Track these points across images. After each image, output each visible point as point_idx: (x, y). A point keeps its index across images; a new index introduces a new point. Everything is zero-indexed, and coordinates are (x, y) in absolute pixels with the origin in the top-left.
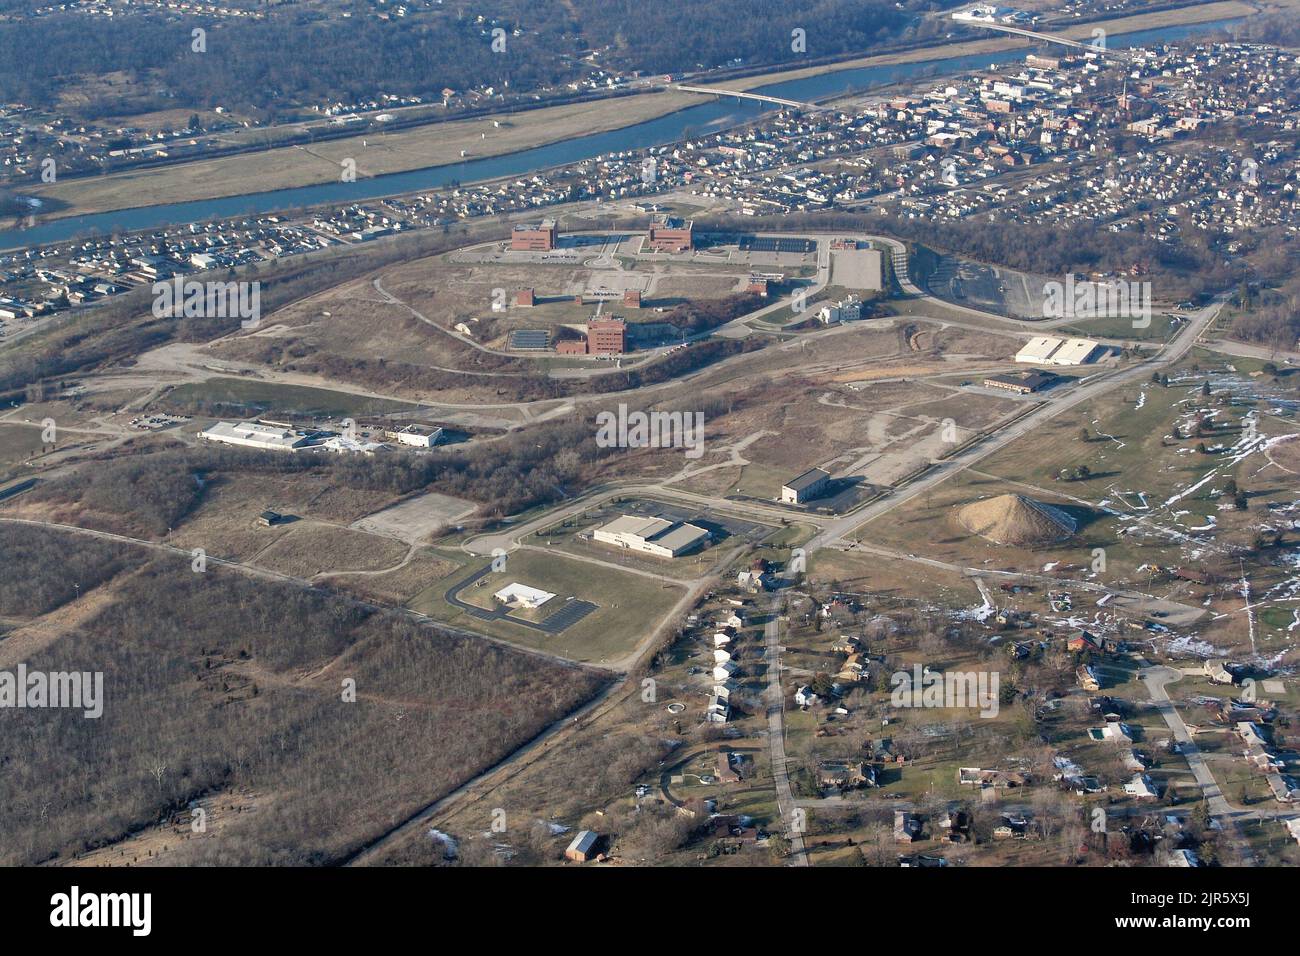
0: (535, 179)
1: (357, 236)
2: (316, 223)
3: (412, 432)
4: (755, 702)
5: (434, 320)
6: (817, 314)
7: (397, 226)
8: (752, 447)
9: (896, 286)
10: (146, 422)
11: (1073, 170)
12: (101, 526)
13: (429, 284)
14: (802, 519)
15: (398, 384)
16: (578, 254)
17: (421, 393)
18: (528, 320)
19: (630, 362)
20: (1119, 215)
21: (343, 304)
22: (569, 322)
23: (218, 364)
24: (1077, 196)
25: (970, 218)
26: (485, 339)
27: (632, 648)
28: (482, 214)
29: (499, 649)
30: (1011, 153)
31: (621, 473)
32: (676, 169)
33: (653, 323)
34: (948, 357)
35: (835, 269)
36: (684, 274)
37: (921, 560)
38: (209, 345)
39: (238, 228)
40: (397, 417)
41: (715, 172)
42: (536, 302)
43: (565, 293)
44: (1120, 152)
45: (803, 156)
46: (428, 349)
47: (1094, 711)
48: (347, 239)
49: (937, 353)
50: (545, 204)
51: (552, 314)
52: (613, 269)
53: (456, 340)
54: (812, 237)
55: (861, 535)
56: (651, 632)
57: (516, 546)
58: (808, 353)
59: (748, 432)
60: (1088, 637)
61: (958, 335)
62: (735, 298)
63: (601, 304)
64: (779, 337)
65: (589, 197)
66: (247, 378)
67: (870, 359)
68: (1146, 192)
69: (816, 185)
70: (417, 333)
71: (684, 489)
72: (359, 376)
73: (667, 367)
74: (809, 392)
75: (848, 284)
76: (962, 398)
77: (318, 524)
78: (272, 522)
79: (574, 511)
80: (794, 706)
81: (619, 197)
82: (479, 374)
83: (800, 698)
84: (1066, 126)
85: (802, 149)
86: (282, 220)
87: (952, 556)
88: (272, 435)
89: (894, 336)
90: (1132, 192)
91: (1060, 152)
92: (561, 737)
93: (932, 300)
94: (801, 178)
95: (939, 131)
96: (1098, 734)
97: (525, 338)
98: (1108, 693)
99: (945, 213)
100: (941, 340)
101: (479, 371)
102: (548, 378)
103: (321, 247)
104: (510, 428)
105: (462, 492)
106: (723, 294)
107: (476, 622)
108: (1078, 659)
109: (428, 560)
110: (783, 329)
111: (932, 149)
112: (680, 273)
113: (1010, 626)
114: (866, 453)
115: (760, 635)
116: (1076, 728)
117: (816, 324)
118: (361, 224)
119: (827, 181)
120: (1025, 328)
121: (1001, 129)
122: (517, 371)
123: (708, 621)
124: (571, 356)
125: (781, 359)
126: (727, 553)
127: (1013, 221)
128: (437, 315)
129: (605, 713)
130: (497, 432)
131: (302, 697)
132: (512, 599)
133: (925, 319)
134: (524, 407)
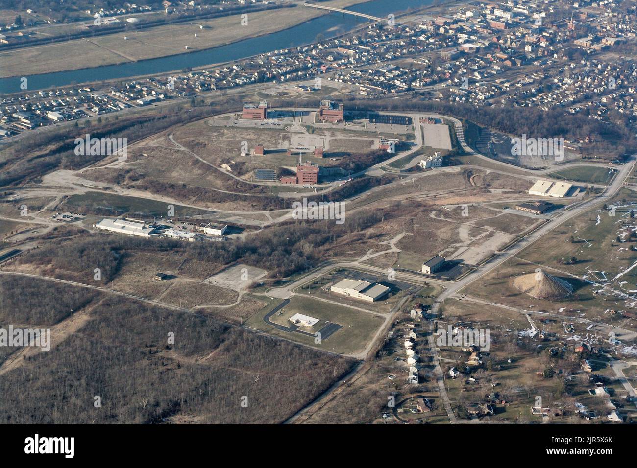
0: (234, 67)
1: (140, 102)
2: (113, 93)
3: (212, 227)
4: (430, 375)
5: (208, 161)
6: (419, 163)
7: (162, 97)
8: (400, 242)
9: (460, 147)
10: (61, 217)
11: (545, 70)
12: (70, 278)
13: (201, 140)
14: (434, 282)
15: (195, 198)
16: (280, 122)
17: (209, 204)
18: (264, 164)
19: (322, 189)
20: (574, 102)
21: (153, 150)
22: (286, 166)
23: (90, 183)
24: (550, 88)
25: (491, 101)
26: (240, 174)
27: (364, 347)
28: (209, 89)
29: (299, 347)
30: (509, 58)
31: (336, 255)
32: (316, 62)
33: (332, 167)
34: (492, 190)
35: (425, 136)
36: (343, 137)
37: (499, 305)
38: (81, 171)
39: (68, 94)
40: (199, 217)
41: (339, 65)
42: (265, 152)
43: (279, 148)
44: (571, 59)
45: (388, 56)
46: (208, 178)
47: (591, 382)
48: (134, 104)
49: (486, 188)
50: (245, 84)
51: (275, 160)
52: (302, 133)
53: (223, 174)
54: (409, 115)
55: (466, 291)
56: (372, 340)
57: (293, 294)
58: (416, 186)
59: (397, 234)
60: (584, 346)
61: (497, 177)
62: (373, 153)
63: (301, 155)
64: (400, 176)
65: (269, 80)
66: (108, 192)
67: (450, 190)
68: (588, 87)
69: (399, 76)
70: (200, 169)
71: (371, 264)
72: (171, 193)
73: (342, 193)
74: (424, 211)
75: (434, 145)
76: (505, 216)
77: (186, 280)
78: (163, 278)
79: (317, 275)
80: (449, 377)
81: (286, 81)
82: (240, 194)
83: (452, 373)
84: (539, 40)
85: (387, 51)
86: (92, 90)
87: (514, 304)
88: (136, 227)
89: (461, 177)
90: (581, 87)
91: (537, 58)
92: (340, 390)
93: (480, 156)
94: (389, 71)
95: (466, 42)
96: (593, 392)
97: (262, 174)
98: (596, 373)
99: (476, 98)
100: (487, 180)
101: (239, 192)
102: (278, 198)
103: (121, 109)
104: (262, 226)
105: (256, 264)
106: (366, 151)
107: (282, 333)
108: (581, 356)
109: (250, 300)
110: (402, 172)
111: (463, 54)
112: (340, 136)
113: (546, 340)
114: (461, 246)
115: (427, 342)
116: (583, 389)
117: (418, 169)
118: (139, 94)
119: (406, 73)
120: (531, 174)
121: (501, 41)
122: (260, 193)
123: (400, 335)
124: (288, 185)
125: (402, 189)
126: (401, 300)
127: (515, 105)
128: (210, 158)
129: (359, 379)
130: (257, 228)
131: (204, 369)
132: (298, 321)
133: (477, 167)
134: (267, 213)
